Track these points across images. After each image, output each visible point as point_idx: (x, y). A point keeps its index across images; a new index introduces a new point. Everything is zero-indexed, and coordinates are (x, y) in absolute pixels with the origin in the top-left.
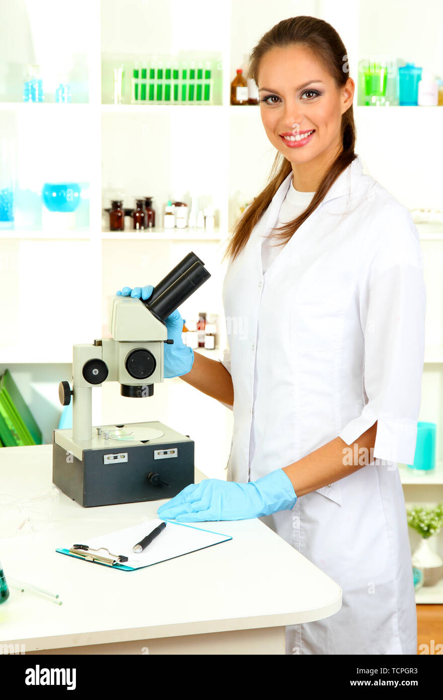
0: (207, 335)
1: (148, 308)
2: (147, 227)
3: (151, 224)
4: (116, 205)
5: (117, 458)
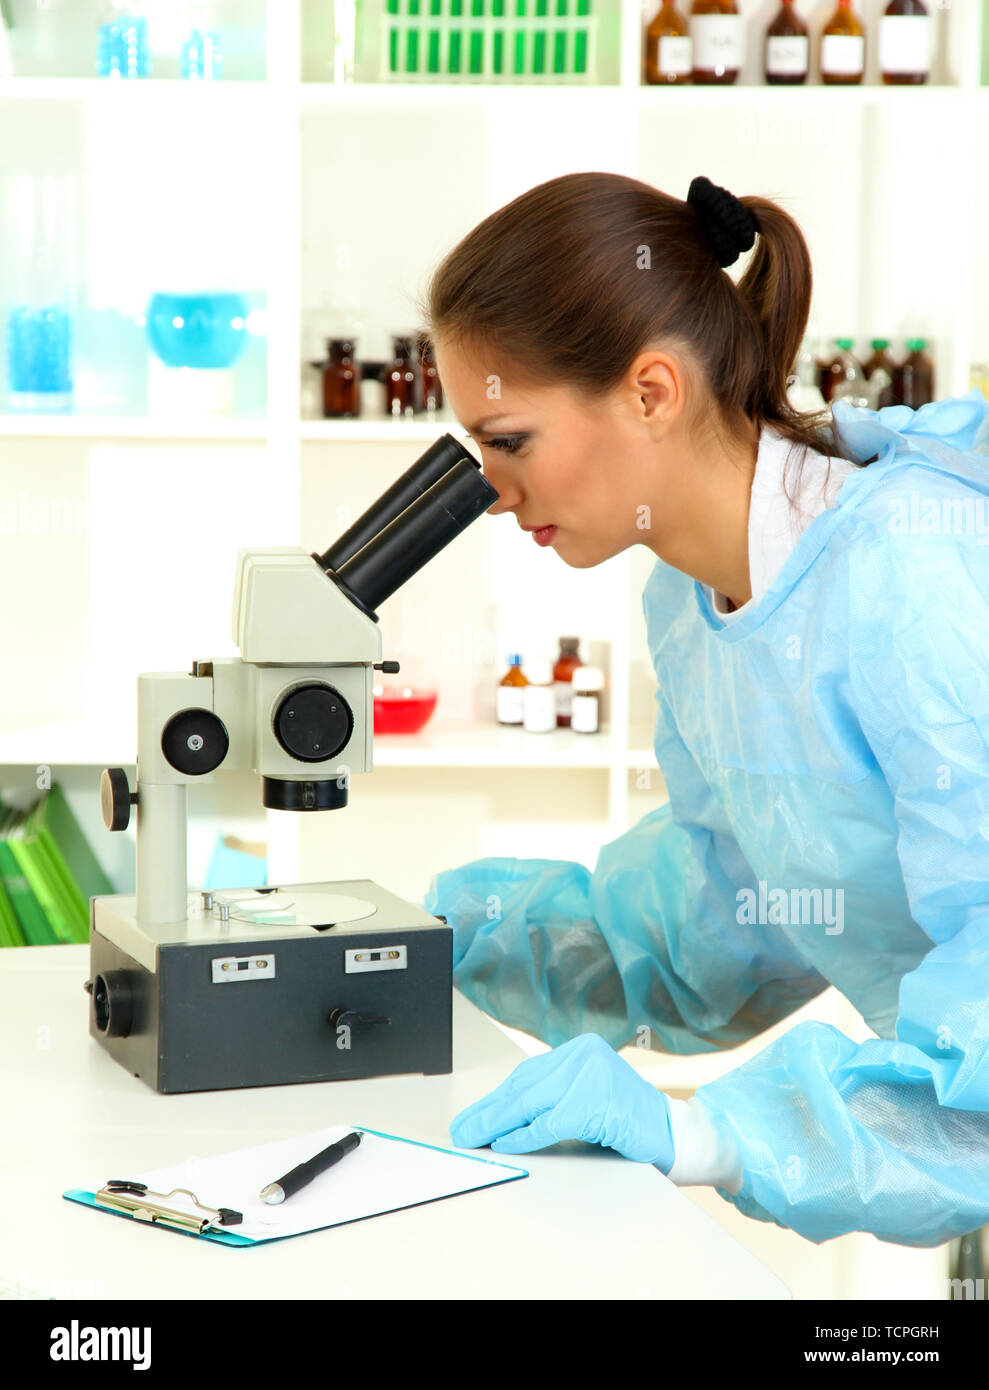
0: (581, 694)
1: (332, 576)
2: (421, 409)
3: (431, 402)
4: (340, 350)
5: (247, 968)
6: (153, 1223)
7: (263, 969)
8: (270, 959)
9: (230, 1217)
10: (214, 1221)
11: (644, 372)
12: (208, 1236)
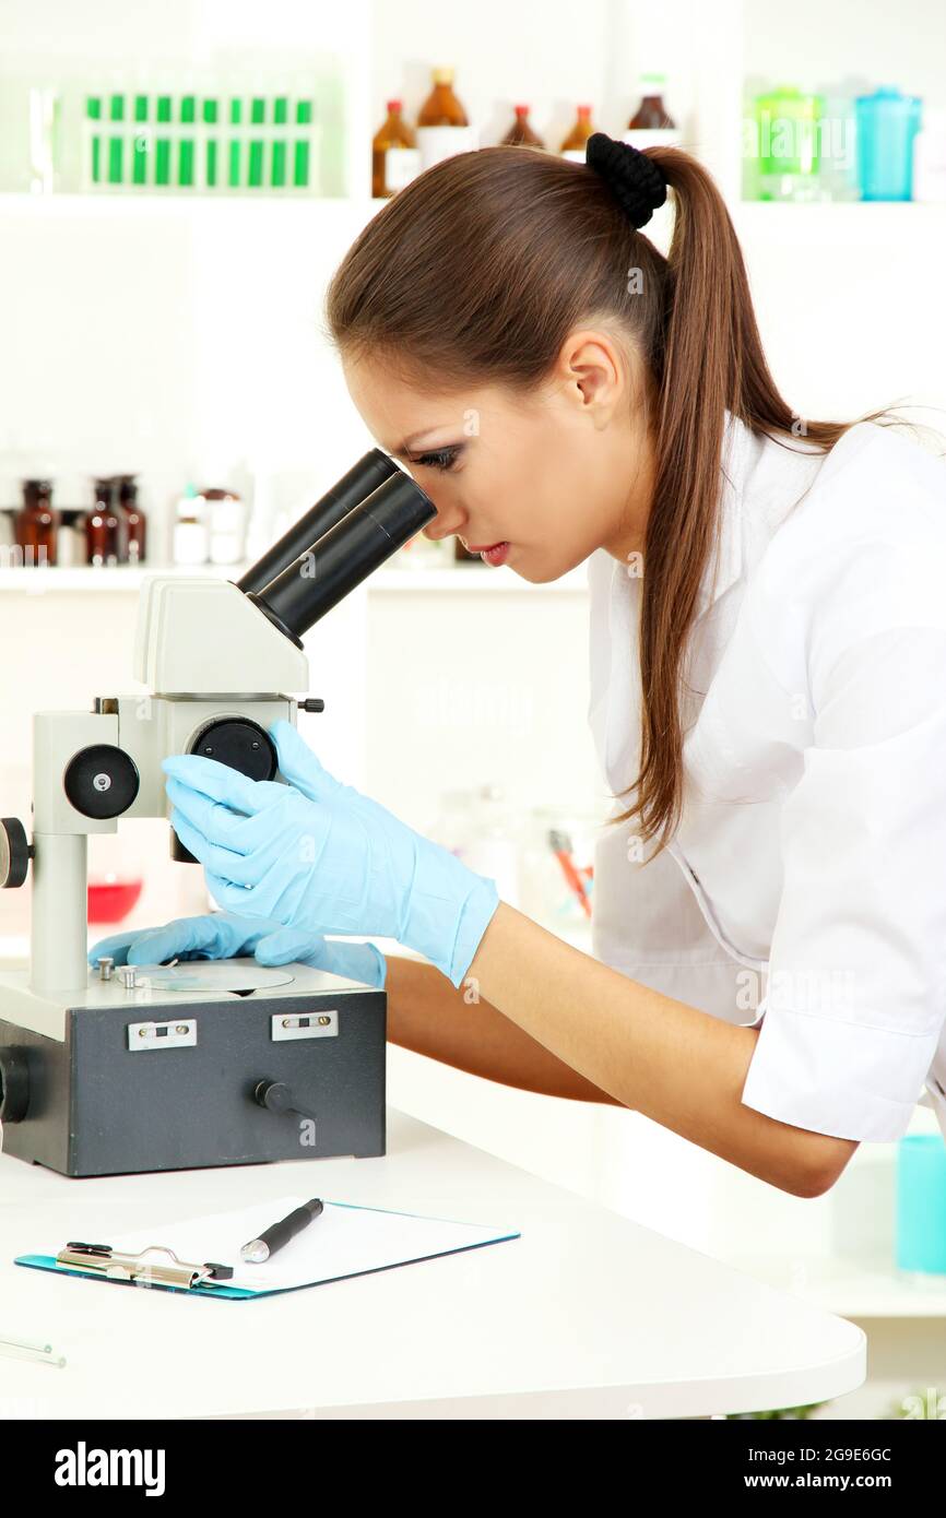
1: (252, 598)
2: (123, 559)
3: (134, 550)
4: (36, 492)
5: (166, 1035)
6: (131, 1283)
7: (183, 1035)
8: (192, 1024)
9: (219, 1271)
10: (204, 1276)
11: (575, 356)
12: (198, 1290)
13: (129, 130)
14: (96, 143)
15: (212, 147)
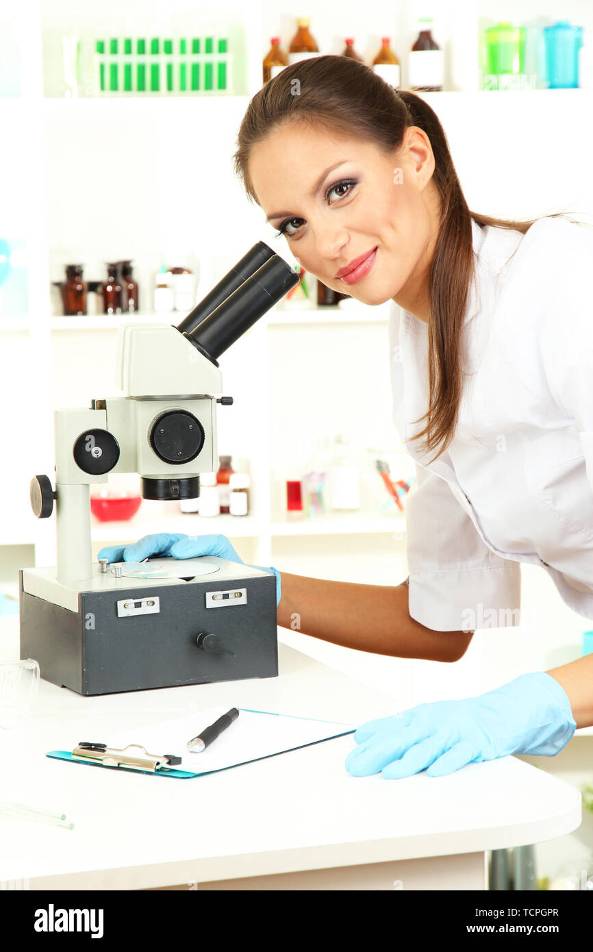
0: (235, 491)
1: (186, 336)
2: (125, 309)
3: (132, 304)
4: (73, 272)
5: (141, 606)
6: (118, 768)
7: (151, 607)
8: (156, 599)
9: (173, 760)
10: (164, 763)
12: (160, 773)
13: (121, 59)
14: (102, 67)
15: (170, 68)
